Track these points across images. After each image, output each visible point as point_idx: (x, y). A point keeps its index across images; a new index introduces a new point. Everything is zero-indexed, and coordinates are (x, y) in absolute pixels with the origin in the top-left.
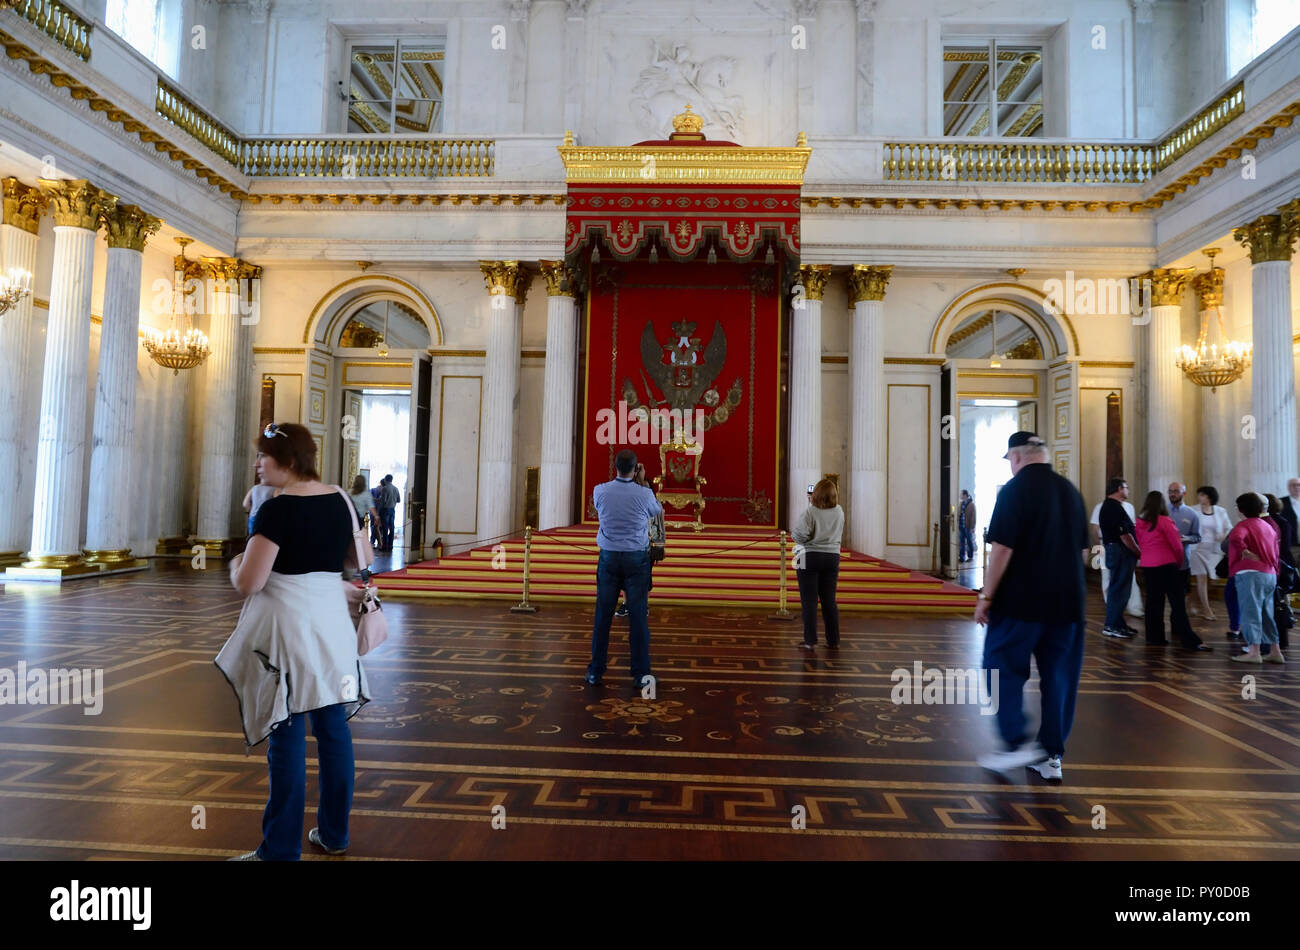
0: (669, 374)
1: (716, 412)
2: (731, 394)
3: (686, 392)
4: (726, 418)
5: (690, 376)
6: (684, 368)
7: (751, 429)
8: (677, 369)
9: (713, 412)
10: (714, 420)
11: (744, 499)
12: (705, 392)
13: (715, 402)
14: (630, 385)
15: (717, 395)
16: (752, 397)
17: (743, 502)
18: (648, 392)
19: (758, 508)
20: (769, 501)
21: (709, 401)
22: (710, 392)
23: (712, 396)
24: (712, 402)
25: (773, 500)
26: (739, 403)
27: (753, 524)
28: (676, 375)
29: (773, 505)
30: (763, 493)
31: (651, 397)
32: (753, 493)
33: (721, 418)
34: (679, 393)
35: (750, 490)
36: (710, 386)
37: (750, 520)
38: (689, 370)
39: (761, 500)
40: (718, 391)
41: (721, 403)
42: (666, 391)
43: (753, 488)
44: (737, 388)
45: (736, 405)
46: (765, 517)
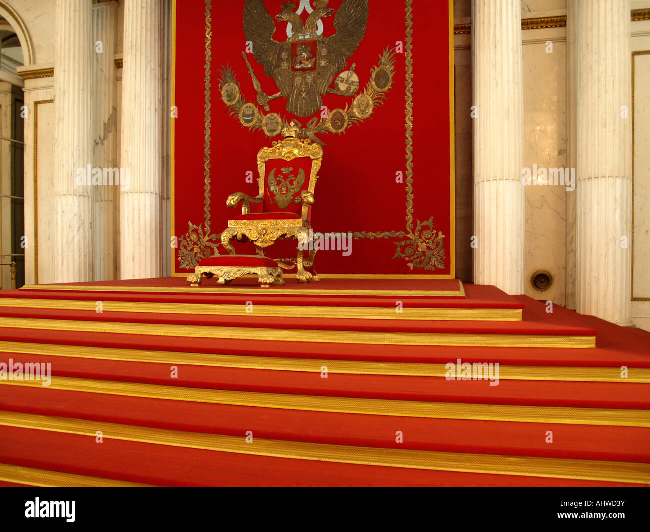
0: (284, 55)
1: (355, 103)
2: (378, 75)
3: (310, 78)
4: (370, 111)
5: (314, 54)
6: (305, 43)
7: (410, 125)
8: (294, 45)
9: (350, 104)
10: (351, 116)
11: (400, 234)
12: (337, 75)
13: (354, 88)
14: (228, 74)
15: (355, 78)
16: (409, 76)
17: (398, 239)
18: (256, 84)
19: (423, 247)
20: (441, 236)
21: (343, 87)
22: (344, 75)
23: (348, 80)
24: (349, 89)
25: (447, 233)
26: (389, 86)
27: (417, 271)
28: (294, 54)
29: (447, 241)
30: (430, 223)
31: (259, 90)
32: (415, 223)
33: (363, 112)
34: (298, 80)
35: (410, 218)
36: (345, 64)
37: (412, 266)
38: (312, 46)
39: (427, 234)
40: (356, 71)
41: (361, 91)
42: (280, 80)
43: (413, 215)
44: (387, 65)
45: (387, 89)
46: (433, 259)
